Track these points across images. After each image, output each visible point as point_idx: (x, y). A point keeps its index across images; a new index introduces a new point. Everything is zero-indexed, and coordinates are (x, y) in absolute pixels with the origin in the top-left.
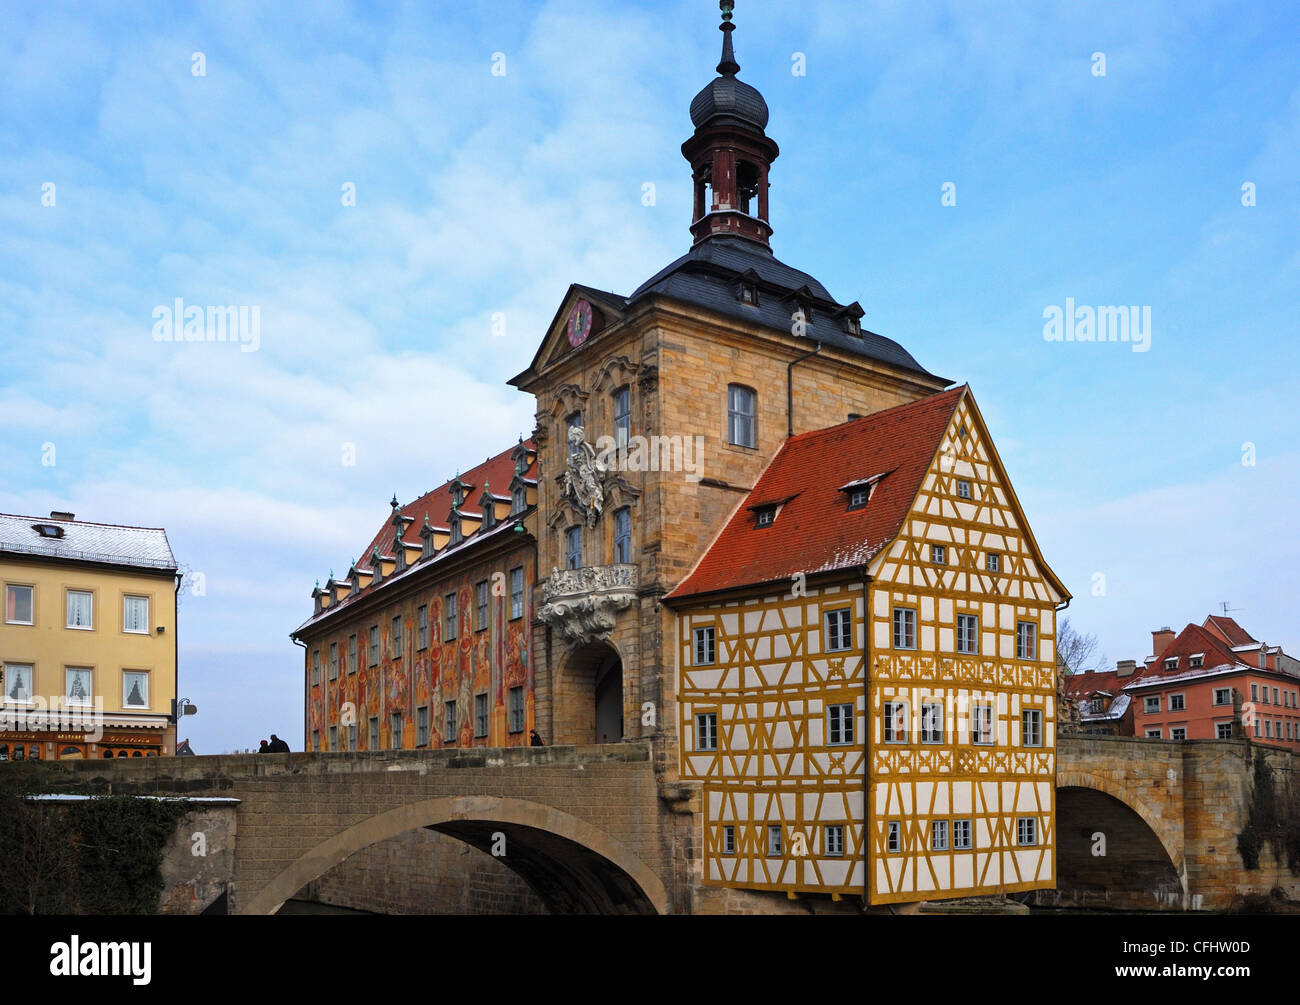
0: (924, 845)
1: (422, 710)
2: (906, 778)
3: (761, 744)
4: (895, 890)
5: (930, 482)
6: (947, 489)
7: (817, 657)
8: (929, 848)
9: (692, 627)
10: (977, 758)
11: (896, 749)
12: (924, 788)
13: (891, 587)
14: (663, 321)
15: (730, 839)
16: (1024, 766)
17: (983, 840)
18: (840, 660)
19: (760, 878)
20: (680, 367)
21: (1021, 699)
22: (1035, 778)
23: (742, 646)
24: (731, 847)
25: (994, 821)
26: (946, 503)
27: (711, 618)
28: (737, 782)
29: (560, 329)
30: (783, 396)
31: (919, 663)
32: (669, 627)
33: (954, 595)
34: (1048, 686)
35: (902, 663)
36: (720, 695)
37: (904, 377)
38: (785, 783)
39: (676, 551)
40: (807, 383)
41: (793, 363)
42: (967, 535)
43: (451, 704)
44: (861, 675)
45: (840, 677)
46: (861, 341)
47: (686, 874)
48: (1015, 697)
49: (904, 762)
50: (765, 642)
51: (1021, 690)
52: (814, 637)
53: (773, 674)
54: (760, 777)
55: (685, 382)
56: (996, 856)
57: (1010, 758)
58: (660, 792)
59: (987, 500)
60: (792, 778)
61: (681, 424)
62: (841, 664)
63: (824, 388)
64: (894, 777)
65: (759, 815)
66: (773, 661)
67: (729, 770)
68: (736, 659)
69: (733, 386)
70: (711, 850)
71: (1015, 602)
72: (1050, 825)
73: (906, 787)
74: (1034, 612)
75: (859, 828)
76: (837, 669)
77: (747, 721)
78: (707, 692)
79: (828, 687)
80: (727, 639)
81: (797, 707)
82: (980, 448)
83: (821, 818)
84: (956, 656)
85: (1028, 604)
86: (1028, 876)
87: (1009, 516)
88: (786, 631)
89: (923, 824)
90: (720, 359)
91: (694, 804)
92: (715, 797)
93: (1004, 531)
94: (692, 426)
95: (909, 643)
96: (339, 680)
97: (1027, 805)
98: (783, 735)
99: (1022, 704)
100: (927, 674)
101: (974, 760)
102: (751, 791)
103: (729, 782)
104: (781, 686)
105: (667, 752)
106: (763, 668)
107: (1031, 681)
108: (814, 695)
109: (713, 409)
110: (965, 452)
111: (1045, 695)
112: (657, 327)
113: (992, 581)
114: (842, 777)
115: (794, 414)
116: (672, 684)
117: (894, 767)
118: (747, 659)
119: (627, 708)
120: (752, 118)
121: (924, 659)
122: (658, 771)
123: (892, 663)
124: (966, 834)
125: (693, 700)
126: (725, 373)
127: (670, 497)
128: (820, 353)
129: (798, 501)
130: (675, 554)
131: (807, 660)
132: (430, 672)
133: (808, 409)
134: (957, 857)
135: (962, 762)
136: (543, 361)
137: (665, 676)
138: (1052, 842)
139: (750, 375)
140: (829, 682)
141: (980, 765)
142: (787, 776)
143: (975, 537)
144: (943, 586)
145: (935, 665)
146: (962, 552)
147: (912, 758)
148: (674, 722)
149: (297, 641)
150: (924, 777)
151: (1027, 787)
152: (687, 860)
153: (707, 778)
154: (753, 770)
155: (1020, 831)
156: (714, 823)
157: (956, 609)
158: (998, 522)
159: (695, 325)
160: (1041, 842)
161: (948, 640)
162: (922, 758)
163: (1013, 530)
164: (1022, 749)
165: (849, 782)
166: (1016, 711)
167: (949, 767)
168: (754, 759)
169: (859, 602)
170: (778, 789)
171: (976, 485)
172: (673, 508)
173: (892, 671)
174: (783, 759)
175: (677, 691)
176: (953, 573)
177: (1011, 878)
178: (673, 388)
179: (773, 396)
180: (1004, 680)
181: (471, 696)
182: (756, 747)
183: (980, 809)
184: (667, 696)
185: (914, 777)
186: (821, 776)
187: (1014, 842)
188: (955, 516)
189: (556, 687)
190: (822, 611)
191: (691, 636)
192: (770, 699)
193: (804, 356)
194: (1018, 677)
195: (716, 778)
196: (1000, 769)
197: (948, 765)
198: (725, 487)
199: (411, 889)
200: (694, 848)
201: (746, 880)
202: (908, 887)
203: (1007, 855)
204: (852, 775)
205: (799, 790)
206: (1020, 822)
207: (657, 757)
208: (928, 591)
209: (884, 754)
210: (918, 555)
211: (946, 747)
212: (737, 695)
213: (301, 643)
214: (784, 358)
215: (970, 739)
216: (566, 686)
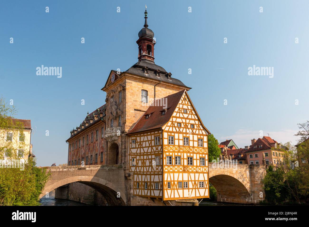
0: (176, 187)
1: (87, 157)
2: (172, 172)
3: (144, 165)
4: (169, 197)
5: (177, 110)
6: (181, 111)
7: (154, 146)
8: (177, 188)
9: (132, 140)
10: (189, 168)
11: (169, 166)
12: (176, 175)
13: (168, 132)
14: (127, 77)
15: (138, 185)
16: (200, 170)
17: (191, 186)
18: (158, 147)
19: (143, 194)
20: (130, 86)
21: (199, 155)
22: (204, 173)
23: (140, 144)
24: (138, 187)
25: (193, 182)
26: (181, 114)
27: (135, 138)
28: (139, 173)
29: (110, 79)
30: (153, 92)
31: (174, 148)
32: (127, 140)
33: (183, 133)
34: (206, 153)
35: (170, 148)
36: (136, 154)
37: (180, 87)
38: (148, 173)
39: (129, 124)
40: (159, 89)
41: (155, 85)
42: (186, 121)
43: (92, 156)
44: (161, 150)
45: (158, 151)
46: (171, 80)
47: (130, 193)
48: (198, 155)
49: (171, 169)
50: (144, 143)
51: (199, 153)
52: (153, 142)
53: (146, 150)
54: (143, 172)
55: (132, 89)
56: (194, 190)
57: (197, 168)
58: (125, 175)
59: (191, 113)
60: (149, 172)
61: (131, 98)
62: (158, 148)
63: (163, 90)
64: (169, 172)
65: (143, 180)
66: (146, 147)
67: (138, 170)
68: (139, 147)
69: (142, 90)
70: (135, 188)
71: (197, 135)
72: (207, 183)
73: (172, 175)
74: (202, 137)
75: (161, 183)
76: (157, 149)
77: (141, 160)
78: (134, 153)
79: (156, 153)
80: (138, 142)
81: (150, 157)
82: (189, 103)
83: (154, 181)
84: (183, 146)
85: (201, 135)
86: (202, 195)
87: (196, 117)
88: (148, 141)
89: (176, 183)
90: (140, 85)
91: (131, 178)
92: (136, 176)
93: (195, 120)
94: (133, 98)
95: (172, 143)
96: (74, 150)
97: (201, 178)
98: (148, 163)
99: (200, 156)
100: (176, 150)
101: (188, 168)
102: (142, 175)
103: (138, 173)
104: (147, 152)
105: (126, 166)
106: (144, 148)
107: (202, 151)
108: (153, 154)
109: (138, 95)
110: (185, 104)
111: (205, 155)
112: (126, 78)
113: (192, 130)
114: (158, 172)
115: (156, 95)
116: (128, 152)
117: (169, 170)
118: (141, 147)
119: (120, 157)
120: (150, 36)
121: (176, 147)
122: (125, 170)
123: (168, 148)
124: (186, 185)
125: (132, 155)
126: (141, 87)
127: (128, 113)
128: (161, 83)
129: (154, 114)
130: (129, 125)
131: (152, 147)
132: (89, 149)
133: (159, 94)
134: (184, 190)
135: (185, 169)
136: (107, 85)
137: (126, 150)
138: (208, 187)
139: (146, 88)
140: (156, 152)
141: (190, 170)
142: (148, 172)
143: (188, 121)
144: (180, 131)
145: (178, 148)
146: (184, 124)
147: (173, 168)
148: (128, 160)
149: (67, 142)
150: (176, 172)
151: (201, 175)
152: (130, 190)
153: (134, 172)
154: (142, 171)
155: (200, 184)
156: (135, 182)
157: (183, 136)
158: (193, 118)
159: (134, 78)
160: (205, 187)
161: (181, 143)
162: (175, 168)
163: (197, 119)
164: (200, 166)
165: (159, 173)
166: (198, 158)
167: (182, 170)
168: (142, 168)
169: (161, 135)
170: (147, 174)
171: (188, 110)
172: (129, 115)
173: (168, 149)
174: (148, 168)
175: (129, 153)
176: (182, 129)
177: (198, 195)
178: (129, 91)
179: (151, 92)
180: (195, 151)
181: (95, 154)
182: (143, 165)
183: (190, 179)
184: (127, 154)
185: (174, 172)
186: (154, 172)
187: (198, 187)
188: (183, 117)
189: (108, 152)
190: (154, 136)
191: (132, 142)
192: (145, 155)
193: (158, 83)
194: (198, 150)
195: (136, 172)
196: (194, 171)
197: (182, 169)
198: (140, 111)
199: (84, 196)
200: (131, 187)
201: (141, 194)
202: (172, 196)
203: (197, 190)
204: (160, 172)
205: (150, 175)
206: (200, 183)
207: (124, 167)
208: (177, 132)
209: (166, 167)
210: (174, 125)
211: (181, 165)
212: (139, 154)
213: (68, 143)
214: (154, 84)
215: (187, 164)
216: (110, 152)
